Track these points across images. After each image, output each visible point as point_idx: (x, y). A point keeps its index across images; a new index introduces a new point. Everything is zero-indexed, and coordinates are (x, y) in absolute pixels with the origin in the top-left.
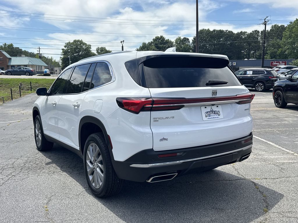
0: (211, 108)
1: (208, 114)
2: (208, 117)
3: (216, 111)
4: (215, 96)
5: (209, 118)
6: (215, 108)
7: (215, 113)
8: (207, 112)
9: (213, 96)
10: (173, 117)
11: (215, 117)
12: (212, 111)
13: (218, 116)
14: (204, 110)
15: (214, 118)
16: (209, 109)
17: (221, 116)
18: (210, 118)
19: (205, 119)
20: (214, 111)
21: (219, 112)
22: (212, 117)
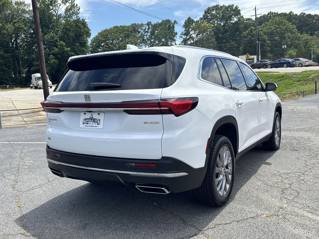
0: (92, 115)
1: (86, 121)
2: (85, 124)
3: (96, 119)
4: (89, 102)
5: (86, 126)
7: (94, 122)
8: (86, 119)
9: (87, 102)
10: (56, 120)
11: (93, 125)
12: (92, 119)
13: (96, 125)
15: (91, 126)
17: (101, 126)
18: (87, 126)
19: (82, 126)
20: (94, 119)
21: (100, 121)
22: (90, 125)
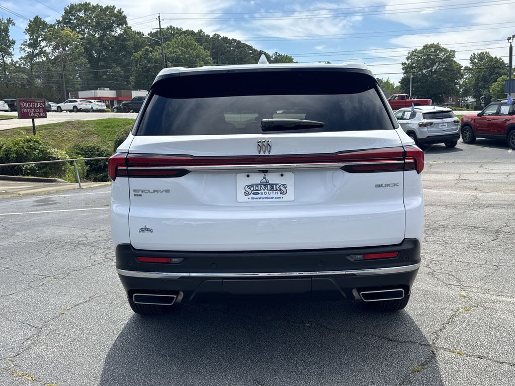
0: (265, 178)
1: (253, 190)
2: (252, 195)
3: (276, 185)
4: (267, 154)
5: (252, 198)
6: (273, 178)
7: (272, 189)
8: (252, 186)
9: (262, 154)
10: (168, 191)
11: (270, 196)
12: (265, 184)
13: (279, 195)
14: (242, 182)
15: (267, 198)
16: (257, 179)
17: (290, 196)
18: (257, 198)
19: (241, 197)
20: (272, 185)
21: (285, 188)
22: (264, 196)
